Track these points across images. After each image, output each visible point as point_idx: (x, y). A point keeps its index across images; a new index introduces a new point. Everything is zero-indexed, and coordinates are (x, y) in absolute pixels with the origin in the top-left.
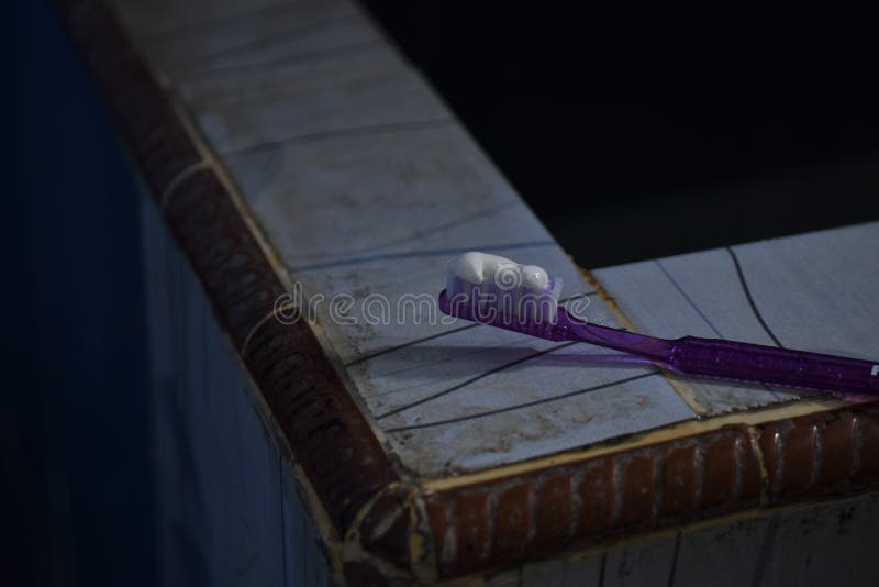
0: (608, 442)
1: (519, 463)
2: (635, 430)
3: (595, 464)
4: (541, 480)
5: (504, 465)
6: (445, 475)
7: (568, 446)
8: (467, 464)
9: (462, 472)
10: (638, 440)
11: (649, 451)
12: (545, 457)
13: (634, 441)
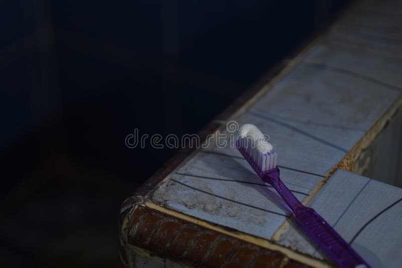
0: (226, 228)
1: (187, 215)
2: (241, 230)
3: (210, 233)
4: (185, 226)
5: (181, 213)
6: (159, 203)
7: (210, 220)
8: (171, 205)
9: (165, 207)
10: (238, 234)
11: (236, 241)
12: (198, 219)
13: (236, 234)
